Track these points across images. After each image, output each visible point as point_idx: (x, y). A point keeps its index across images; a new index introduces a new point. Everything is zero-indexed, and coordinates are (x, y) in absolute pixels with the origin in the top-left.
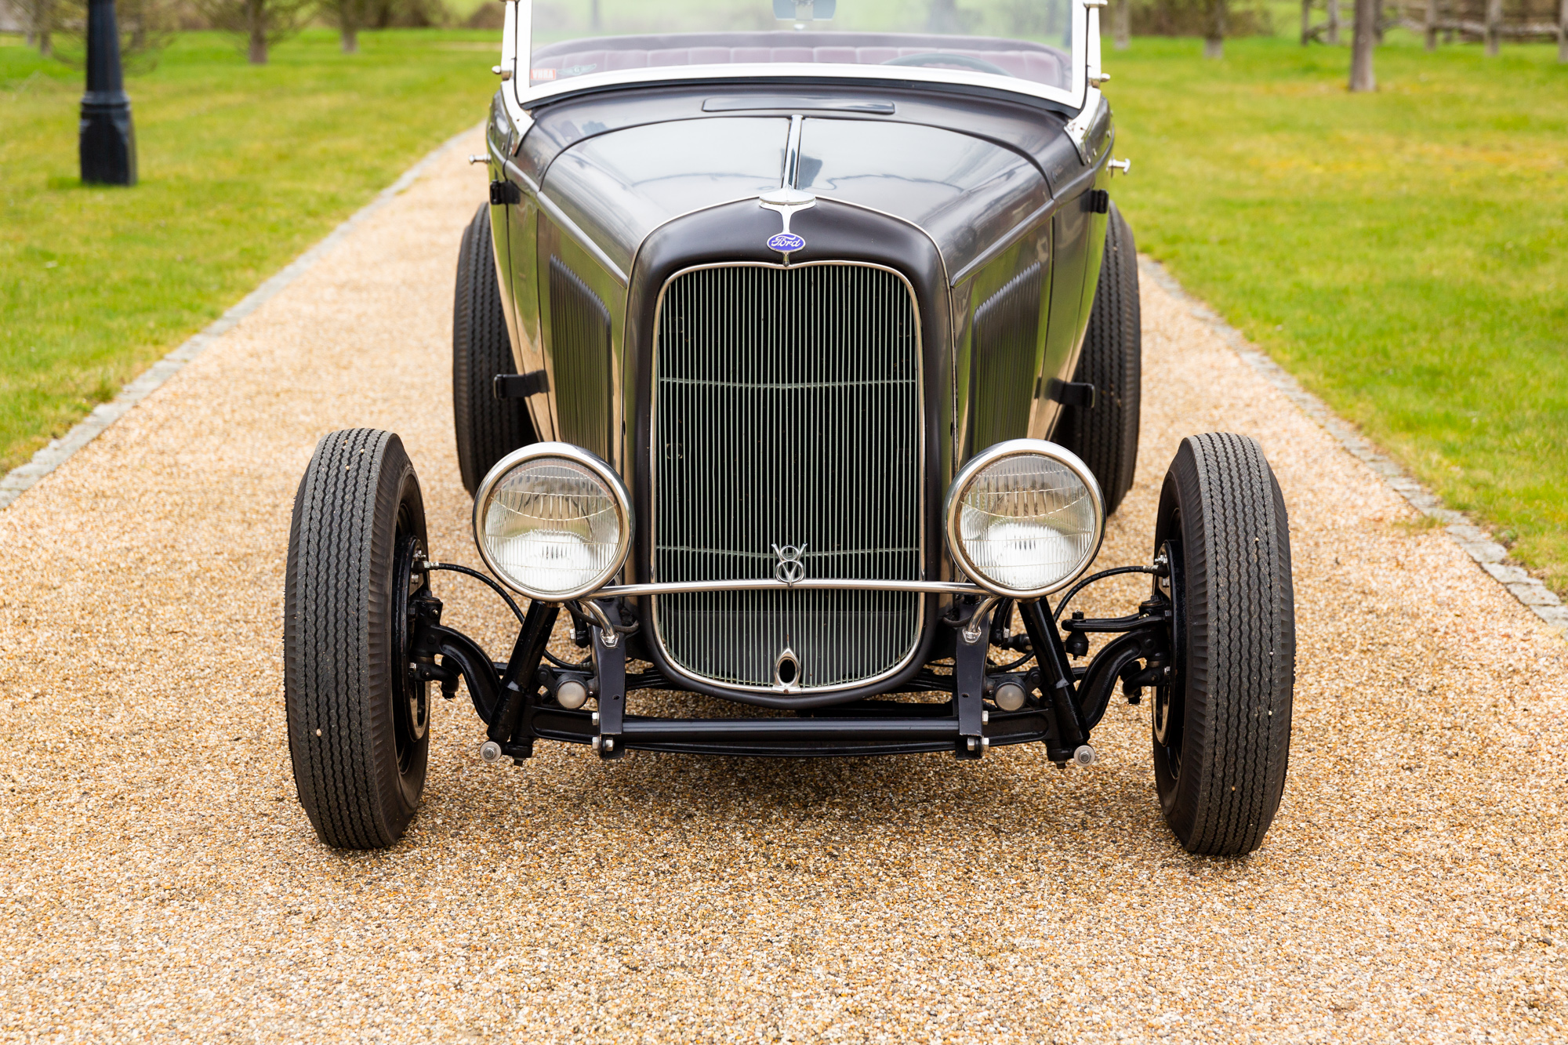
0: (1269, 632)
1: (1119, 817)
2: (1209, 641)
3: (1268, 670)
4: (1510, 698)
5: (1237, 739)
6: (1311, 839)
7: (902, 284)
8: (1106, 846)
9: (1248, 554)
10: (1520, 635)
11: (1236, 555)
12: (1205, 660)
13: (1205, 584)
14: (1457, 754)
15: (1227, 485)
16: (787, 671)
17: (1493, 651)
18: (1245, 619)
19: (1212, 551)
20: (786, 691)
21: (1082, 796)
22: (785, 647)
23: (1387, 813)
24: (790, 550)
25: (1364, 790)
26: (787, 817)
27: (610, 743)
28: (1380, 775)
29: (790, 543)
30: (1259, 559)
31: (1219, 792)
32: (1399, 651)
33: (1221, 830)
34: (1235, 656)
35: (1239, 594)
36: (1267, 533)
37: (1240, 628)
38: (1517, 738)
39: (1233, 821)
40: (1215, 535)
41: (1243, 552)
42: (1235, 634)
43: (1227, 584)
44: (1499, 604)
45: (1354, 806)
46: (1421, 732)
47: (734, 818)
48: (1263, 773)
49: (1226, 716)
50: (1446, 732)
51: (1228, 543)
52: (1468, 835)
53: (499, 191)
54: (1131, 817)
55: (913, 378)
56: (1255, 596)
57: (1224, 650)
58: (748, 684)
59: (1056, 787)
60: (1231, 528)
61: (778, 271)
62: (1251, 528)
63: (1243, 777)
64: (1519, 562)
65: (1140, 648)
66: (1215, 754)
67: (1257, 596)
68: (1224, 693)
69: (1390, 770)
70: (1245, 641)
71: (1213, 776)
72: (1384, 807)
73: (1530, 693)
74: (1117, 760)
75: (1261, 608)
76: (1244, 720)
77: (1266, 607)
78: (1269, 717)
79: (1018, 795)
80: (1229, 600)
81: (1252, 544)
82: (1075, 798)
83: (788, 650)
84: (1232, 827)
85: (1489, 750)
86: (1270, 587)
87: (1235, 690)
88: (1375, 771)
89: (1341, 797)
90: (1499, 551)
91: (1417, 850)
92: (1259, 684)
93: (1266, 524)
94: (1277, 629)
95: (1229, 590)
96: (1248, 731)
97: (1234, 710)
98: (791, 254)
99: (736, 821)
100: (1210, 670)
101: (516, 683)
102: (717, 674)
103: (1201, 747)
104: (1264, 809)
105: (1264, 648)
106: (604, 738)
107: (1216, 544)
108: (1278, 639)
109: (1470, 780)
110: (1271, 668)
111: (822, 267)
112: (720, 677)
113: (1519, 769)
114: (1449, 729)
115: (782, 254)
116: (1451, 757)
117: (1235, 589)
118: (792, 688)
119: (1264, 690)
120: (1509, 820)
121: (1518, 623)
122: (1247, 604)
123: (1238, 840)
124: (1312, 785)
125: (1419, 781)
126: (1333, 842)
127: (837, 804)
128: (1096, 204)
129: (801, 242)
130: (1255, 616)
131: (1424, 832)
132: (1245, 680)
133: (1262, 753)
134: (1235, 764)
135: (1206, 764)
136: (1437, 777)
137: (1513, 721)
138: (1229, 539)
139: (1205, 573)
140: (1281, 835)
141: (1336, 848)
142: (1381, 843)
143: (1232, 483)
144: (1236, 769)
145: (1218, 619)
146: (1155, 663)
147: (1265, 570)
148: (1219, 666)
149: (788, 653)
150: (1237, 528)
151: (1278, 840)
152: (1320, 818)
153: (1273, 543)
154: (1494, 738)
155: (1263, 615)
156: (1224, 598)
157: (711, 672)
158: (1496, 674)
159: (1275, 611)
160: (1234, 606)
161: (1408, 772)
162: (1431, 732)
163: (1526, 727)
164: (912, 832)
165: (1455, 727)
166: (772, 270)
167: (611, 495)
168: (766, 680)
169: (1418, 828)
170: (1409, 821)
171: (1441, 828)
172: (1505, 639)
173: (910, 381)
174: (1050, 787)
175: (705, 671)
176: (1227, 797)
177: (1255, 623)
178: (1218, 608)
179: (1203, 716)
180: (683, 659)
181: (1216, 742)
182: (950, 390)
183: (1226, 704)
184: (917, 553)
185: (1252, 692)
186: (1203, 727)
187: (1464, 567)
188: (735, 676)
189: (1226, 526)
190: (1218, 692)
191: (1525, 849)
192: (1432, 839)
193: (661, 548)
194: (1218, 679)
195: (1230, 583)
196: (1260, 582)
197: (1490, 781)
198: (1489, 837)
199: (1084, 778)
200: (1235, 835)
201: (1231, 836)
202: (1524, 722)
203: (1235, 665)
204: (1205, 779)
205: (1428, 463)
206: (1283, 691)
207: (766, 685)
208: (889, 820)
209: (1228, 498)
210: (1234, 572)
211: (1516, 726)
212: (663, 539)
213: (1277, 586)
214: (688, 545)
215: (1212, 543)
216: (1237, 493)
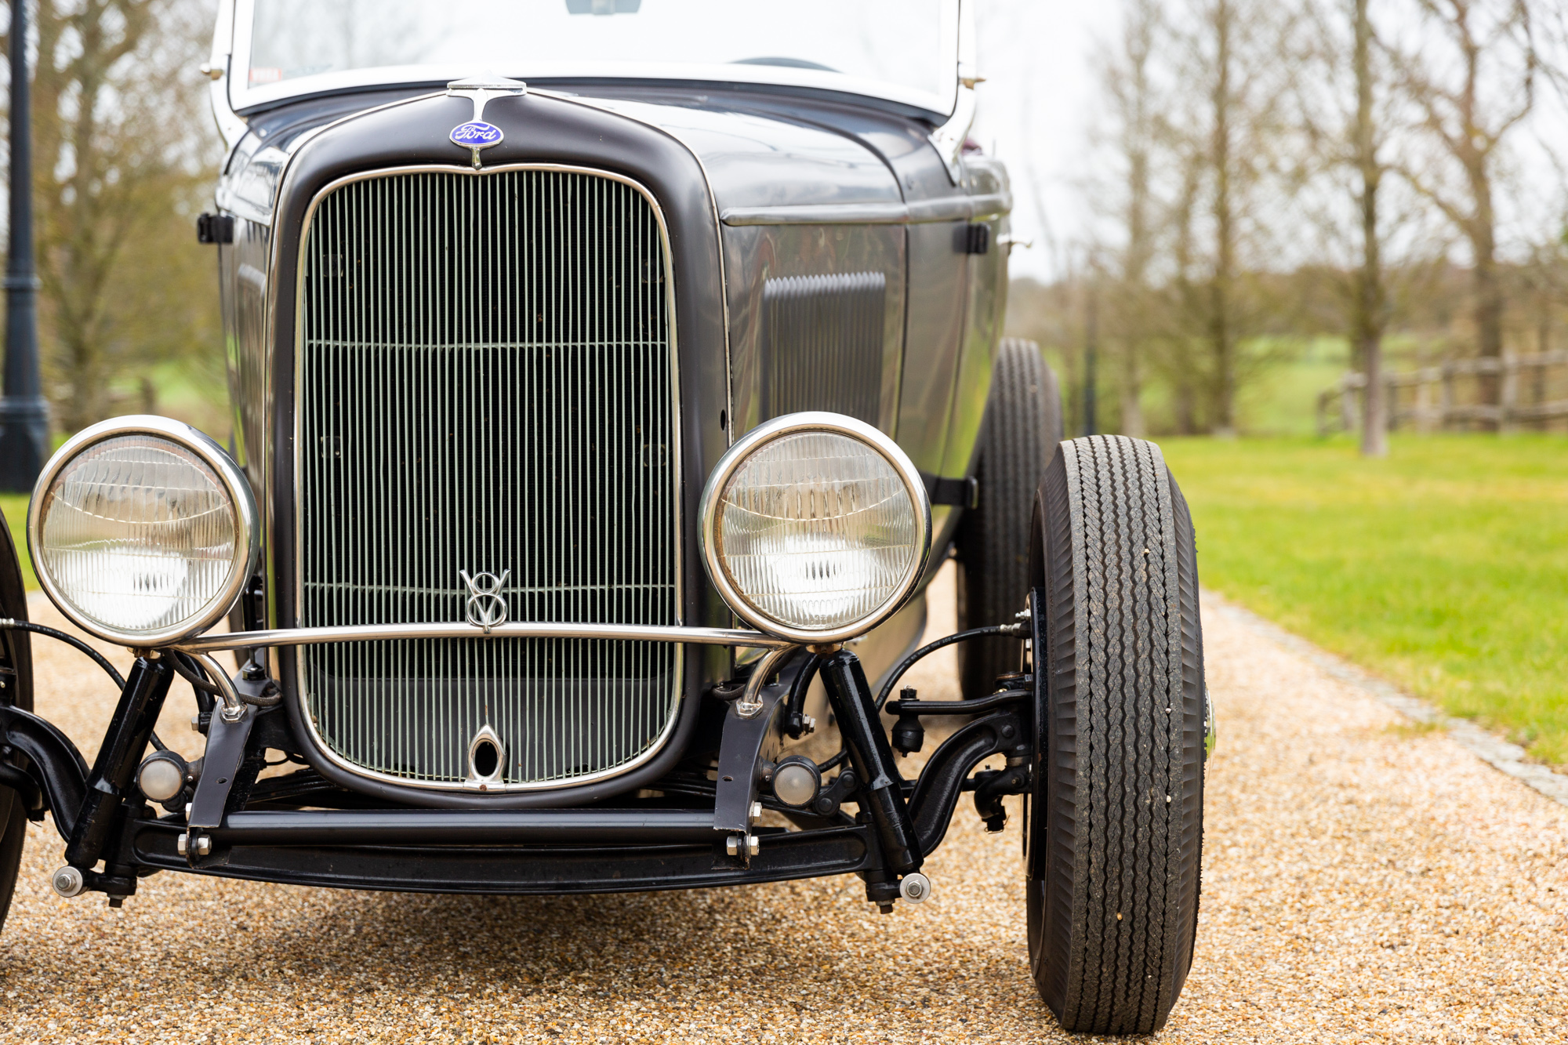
0: (1164, 679)
1: (978, 994)
2: (1077, 692)
3: (1163, 734)
4: (1531, 879)
5: (1121, 838)
6: (1246, 1020)
7: (645, 203)
8: (950, 1025)
9: (1134, 570)
10: (1541, 824)
11: (1116, 572)
12: (1073, 721)
13: (1072, 613)
14: (1457, 933)
15: (1105, 483)
16: (486, 759)
17: (1508, 837)
18: (1129, 660)
19: (1083, 567)
20: (483, 787)
21: (931, 972)
22: (482, 724)
23: (1357, 991)
24: (489, 580)
25: (1326, 972)
26: (506, 991)
27: (204, 842)
28: (1349, 953)
29: (488, 569)
30: (1149, 577)
31: (1099, 923)
32: (1383, 836)
33: (1106, 985)
34: (1115, 714)
35: (1120, 624)
36: (1161, 544)
37: (1121, 673)
38: (1539, 917)
39: (1123, 971)
40: (1086, 547)
41: (1126, 568)
42: (1115, 681)
43: (1103, 611)
44: (1515, 797)
45: (1311, 985)
46: (1409, 912)
47: (433, 991)
48: (1161, 892)
49: (1103, 803)
50: (1443, 911)
51: (1105, 556)
52: (1471, 1016)
53: (209, 226)
54: (995, 995)
55: (663, 338)
56: (1143, 627)
57: (1099, 705)
58: (430, 779)
59: (896, 963)
60: (1110, 536)
61: (467, 177)
62: (1138, 536)
63: (1133, 898)
64: (1540, 758)
65: (995, 737)
66: (1090, 862)
67: (1147, 628)
68: (1099, 768)
69: (1364, 949)
70: (1129, 691)
71: (1089, 897)
72: (1354, 985)
73: (1557, 875)
74: (990, 937)
75: (1152, 645)
76: (1130, 809)
77: (1160, 643)
78: (1168, 805)
79: (840, 971)
80: (1105, 634)
81: (1139, 557)
82: (921, 975)
83: (487, 728)
84: (1122, 980)
85: (1502, 929)
86: (1166, 616)
87: (1115, 763)
88: (1343, 949)
89: (1294, 976)
90: (1516, 752)
91: (1397, 1031)
92: (1152, 757)
93: (1161, 532)
94: (1177, 675)
95: (1105, 620)
96: (1137, 827)
97: (1115, 794)
98: (483, 150)
99: (432, 996)
100: (1079, 734)
101: (109, 781)
102: (388, 766)
103: (1071, 853)
104: (1167, 951)
105: (1158, 701)
106: (195, 833)
107: (1087, 558)
108: (1177, 689)
109: (1475, 959)
110: (1168, 731)
111: (529, 173)
112: (392, 770)
113: (1543, 948)
114: (1447, 908)
115: (470, 150)
116: (1449, 936)
117: (1114, 618)
118: (493, 782)
119: (1159, 765)
120: (1530, 1000)
121: (1540, 813)
122: (1132, 638)
123: (1133, 1002)
124: (1254, 964)
125: (1404, 959)
126: (1278, 1023)
127: (584, 980)
128: (974, 243)
129: (498, 134)
130: (1144, 656)
131: (1409, 1011)
132: (1130, 748)
133: (1158, 861)
134: (1120, 877)
135: (1078, 879)
136: (1429, 956)
137: (1534, 900)
138: (1106, 550)
139: (1071, 599)
140: (1204, 1015)
141: (1281, 1029)
142: (1346, 1023)
143: (1113, 481)
144: (1121, 885)
145: (1091, 661)
146: (1018, 760)
147: (1158, 592)
148: (1092, 728)
149: (487, 732)
150: (1119, 536)
151: (1199, 1020)
152: (1264, 998)
153: (1171, 557)
154: (1509, 916)
155: (1154, 654)
156: (1098, 630)
157: (380, 765)
158: (1511, 858)
159: (1173, 649)
160: (1113, 641)
161: (1389, 951)
162: (1422, 911)
163: (1552, 906)
164: (678, 1008)
165: (1456, 906)
166: (459, 176)
167: (222, 488)
168: (455, 773)
169: (1400, 1008)
170: (1387, 1000)
171: (1434, 1008)
172: (1523, 828)
173: (658, 343)
174: (890, 963)
175: (372, 763)
176: (1111, 930)
177: (1144, 666)
178: (1090, 645)
179: (1071, 806)
180: (341, 745)
181: (1090, 844)
182: (720, 367)
183: (1103, 785)
184: (672, 591)
185: (1140, 767)
186: (1071, 822)
187: (1473, 767)
188: (412, 769)
189: (1103, 533)
190: (1091, 767)
191: (1553, 1030)
192: (1419, 1020)
193: (310, 584)
194: (1091, 747)
195: (1107, 609)
196: (1151, 609)
197: (1502, 960)
198: (1500, 1016)
199: (940, 955)
200: (1127, 995)
201: (1121, 995)
202: (1549, 902)
203: (1116, 726)
204: (1077, 903)
205: (1428, 678)
206: (1187, 769)
207: (456, 780)
208: (651, 996)
209: (1107, 498)
210: (1113, 595)
211: (1538, 905)
212: (312, 573)
213: (1175, 615)
214: (347, 580)
215: (1083, 557)
216: (1120, 493)
